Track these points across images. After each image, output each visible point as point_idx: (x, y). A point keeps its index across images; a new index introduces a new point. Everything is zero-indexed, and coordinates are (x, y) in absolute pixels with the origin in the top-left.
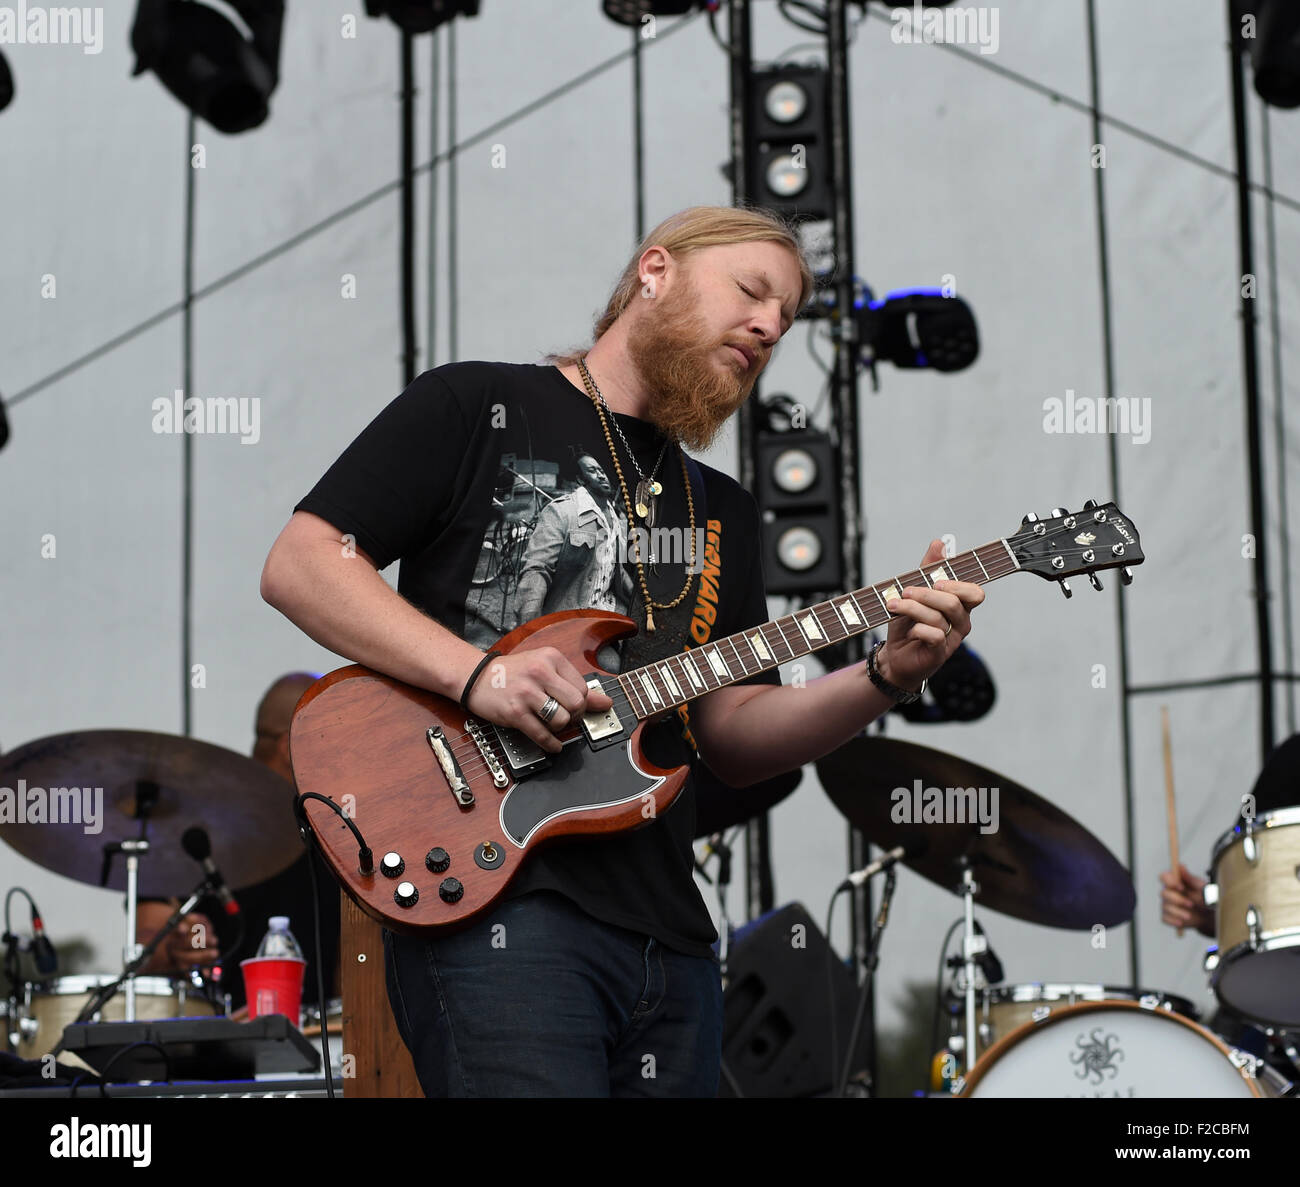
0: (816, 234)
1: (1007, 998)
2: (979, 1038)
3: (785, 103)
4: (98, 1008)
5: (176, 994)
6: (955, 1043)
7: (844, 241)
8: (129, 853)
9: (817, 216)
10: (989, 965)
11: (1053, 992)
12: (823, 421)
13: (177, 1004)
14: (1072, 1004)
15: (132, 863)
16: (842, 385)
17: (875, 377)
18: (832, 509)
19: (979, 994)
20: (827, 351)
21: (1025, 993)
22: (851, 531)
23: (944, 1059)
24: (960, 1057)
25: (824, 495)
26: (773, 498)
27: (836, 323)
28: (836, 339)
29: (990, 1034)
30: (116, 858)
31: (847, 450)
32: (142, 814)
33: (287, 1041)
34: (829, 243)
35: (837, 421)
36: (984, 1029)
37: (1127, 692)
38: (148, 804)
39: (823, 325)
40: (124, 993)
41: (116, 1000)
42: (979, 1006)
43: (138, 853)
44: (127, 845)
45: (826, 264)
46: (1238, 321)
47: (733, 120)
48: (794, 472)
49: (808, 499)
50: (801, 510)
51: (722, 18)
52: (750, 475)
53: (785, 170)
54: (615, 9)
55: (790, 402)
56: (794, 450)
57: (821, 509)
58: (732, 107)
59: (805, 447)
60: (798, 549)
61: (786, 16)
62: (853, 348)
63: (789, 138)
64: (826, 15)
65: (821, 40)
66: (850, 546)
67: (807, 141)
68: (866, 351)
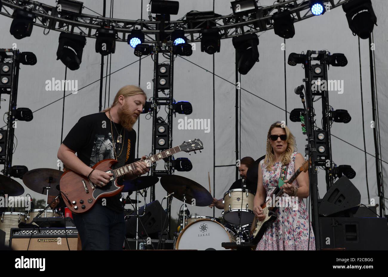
0: (167, 91)
1: (190, 218)
2: (185, 224)
3: (163, 70)
4: (40, 214)
5: (54, 212)
6: (181, 225)
7: (171, 93)
8: (47, 189)
9: (167, 89)
10: (187, 212)
11: (197, 217)
12: (167, 121)
13: (54, 214)
14: (200, 219)
15: (48, 190)
16: (170, 116)
17: (175, 115)
18: (167, 136)
19: (185, 217)
20: (168, 110)
21: (193, 217)
22: (170, 140)
23: (179, 227)
24: (182, 227)
25: (166, 134)
26: (158, 134)
27: (169, 106)
28: (169, 108)
29: (187, 223)
30: (45, 189)
31: (170, 127)
32: (50, 182)
33: (71, 221)
34: (169, 93)
35: (169, 122)
36: (186, 223)
37: (215, 167)
38: (51, 181)
39: (167, 106)
40: (45, 212)
41: (43, 213)
42: (185, 219)
43: (49, 189)
44: (47, 187)
45: (168, 96)
46: (235, 107)
47: (154, 72)
48: (162, 129)
49: (164, 134)
50: (162, 136)
51: (153, 56)
52: (154, 130)
53: (163, 81)
54: (136, 54)
55: (161, 118)
56: (162, 126)
57: (165, 136)
58: (154, 70)
59: (164, 125)
60: (162, 142)
61: (164, 56)
62: (172, 110)
63: (163, 76)
64: (170, 56)
65: (169, 60)
66: (170, 142)
67: (166, 76)
68: (174, 111)
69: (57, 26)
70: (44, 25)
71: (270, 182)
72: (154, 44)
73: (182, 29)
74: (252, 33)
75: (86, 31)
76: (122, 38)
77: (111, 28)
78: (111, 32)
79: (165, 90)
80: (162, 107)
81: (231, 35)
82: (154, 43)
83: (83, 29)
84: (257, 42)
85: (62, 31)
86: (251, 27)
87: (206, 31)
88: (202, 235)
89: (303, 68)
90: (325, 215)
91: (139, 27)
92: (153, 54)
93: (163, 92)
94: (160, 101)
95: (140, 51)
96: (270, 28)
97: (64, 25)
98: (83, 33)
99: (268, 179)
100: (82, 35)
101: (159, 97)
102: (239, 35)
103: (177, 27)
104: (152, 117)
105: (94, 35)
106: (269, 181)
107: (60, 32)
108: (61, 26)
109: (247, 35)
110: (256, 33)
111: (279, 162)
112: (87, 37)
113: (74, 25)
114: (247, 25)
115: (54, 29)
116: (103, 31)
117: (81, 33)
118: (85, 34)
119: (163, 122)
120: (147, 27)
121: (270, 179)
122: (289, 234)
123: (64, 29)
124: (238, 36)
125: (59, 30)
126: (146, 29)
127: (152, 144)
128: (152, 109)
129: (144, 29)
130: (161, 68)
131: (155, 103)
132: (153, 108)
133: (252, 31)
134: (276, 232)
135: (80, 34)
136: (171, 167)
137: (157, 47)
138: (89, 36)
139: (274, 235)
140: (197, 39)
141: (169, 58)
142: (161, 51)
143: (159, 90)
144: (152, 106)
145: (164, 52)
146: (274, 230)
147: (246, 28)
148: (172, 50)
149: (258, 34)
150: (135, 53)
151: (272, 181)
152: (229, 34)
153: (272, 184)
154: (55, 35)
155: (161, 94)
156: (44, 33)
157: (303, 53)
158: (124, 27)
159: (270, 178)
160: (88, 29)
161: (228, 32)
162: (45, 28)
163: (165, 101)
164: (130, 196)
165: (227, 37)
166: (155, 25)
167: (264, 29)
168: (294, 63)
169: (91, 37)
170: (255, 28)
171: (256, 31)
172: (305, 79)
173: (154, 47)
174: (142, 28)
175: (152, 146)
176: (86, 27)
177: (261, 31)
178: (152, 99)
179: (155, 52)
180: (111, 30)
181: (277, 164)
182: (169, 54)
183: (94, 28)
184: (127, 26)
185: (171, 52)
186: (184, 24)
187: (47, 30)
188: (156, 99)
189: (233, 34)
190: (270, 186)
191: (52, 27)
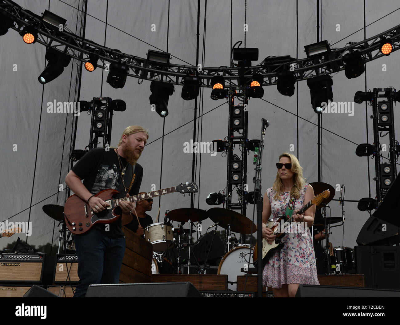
0: (241, 131)
3: (237, 112)
7: (246, 132)
9: (241, 129)
12: (241, 159)
17: (249, 152)
18: (241, 172)
20: (241, 148)
22: (243, 175)
25: (240, 170)
26: (233, 170)
27: (243, 144)
28: (242, 146)
31: (243, 163)
34: (243, 132)
35: (243, 159)
39: (241, 144)
45: (242, 135)
46: (317, 145)
47: (229, 114)
48: (236, 166)
49: (238, 170)
50: (237, 172)
51: (228, 99)
52: (229, 166)
53: (237, 122)
54: (213, 98)
55: (237, 155)
56: (236, 163)
57: (239, 172)
58: (229, 112)
59: (238, 162)
60: (236, 177)
61: (238, 99)
62: (245, 148)
63: (237, 117)
64: (244, 99)
65: (243, 102)
66: (243, 177)
67: (240, 117)
68: (247, 148)
69: (149, 76)
70: (138, 75)
71: (281, 211)
72: (229, 89)
73: (261, 73)
74: (325, 74)
75: (174, 79)
76: (206, 84)
77: (195, 75)
78: (195, 79)
79: (240, 130)
80: (237, 146)
81: (306, 77)
82: (229, 87)
83: (172, 77)
84: (331, 82)
85: (153, 80)
86: (326, 69)
87: (281, 74)
88: (241, 262)
89: (370, 105)
90: (364, 244)
91: (221, 73)
92: (228, 97)
93: (238, 131)
94: (235, 140)
95: (216, 95)
96: (342, 69)
97: (155, 75)
98: (172, 81)
99: (279, 208)
100: (171, 83)
101: (234, 136)
102: (313, 76)
103: (257, 72)
104: (227, 155)
105: (181, 83)
106: (280, 209)
107: (151, 81)
108: (152, 75)
109: (321, 76)
110: (329, 75)
111: (289, 192)
112: (175, 84)
113: (163, 75)
114: (322, 66)
115: (146, 79)
116: (188, 78)
117: (170, 81)
118: (173, 82)
119: (238, 159)
120: (229, 73)
121: (281, 208)
122: (303, 258)
123: (155, 78)
124: (312, 78)
125: (151, 79)
126: (228, 75)
127: (227, 180)
128: (227, 148)
129: (227, 75)
130: (235, 109)
131: (229, 142)
132: (228, 146)
133: (326, 72)
134: (284, 257)
135: (168, 82)
136: (244, 200)
137: (231, 91)
138: (177, 83)
139: (282, 260)
140: (275, 82)
141: (243, 100)
142: (235, 94)
143: (234, 130)
144: (227, 145)
145: (238, 95)
146: (282, 255)
147: (321, 70)
148: (245, 93)
149: (332, 75)
150: (211, 97)
151: (283, 209)
152: (305, 76)
153: (283, 212)
154: (147, 84)
155: (236, 134)
156: (138, 83)
157: (370, 91)
158: (209, 74)
159: (281, 206)
160: (175, 77)
161: (305, 75)
162: (139, 78)
163: (239, 140)
164: (183, 226)
165: (302, 79)
166: (237, 71)
167: (337, 70)
168: (360, 101)
169: (179, 85)
170: (329, 70)
171: (330, 72)
172: (373, 116)
173: (229, 91)
174: (224, 74)
175: (227, 181)
176: (174, 75)
177: (334, 72)
178: (226, 139)
179: (230, 95)
180: (195, 77)
181: (286, 194)
182: (243, 96)
183: (180, 76)
184: (211, 73)
185: (244, 95)
186: (263, 70)
187: (141, 80)
188: (230, 138)
189: (308, 76)
190: (280, 214)
191: (144, 77)
